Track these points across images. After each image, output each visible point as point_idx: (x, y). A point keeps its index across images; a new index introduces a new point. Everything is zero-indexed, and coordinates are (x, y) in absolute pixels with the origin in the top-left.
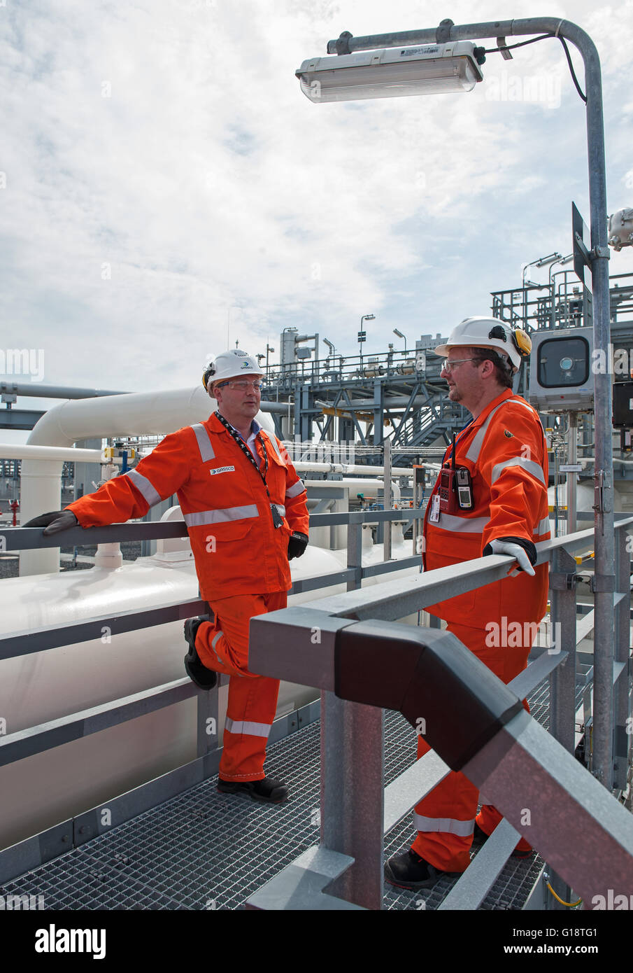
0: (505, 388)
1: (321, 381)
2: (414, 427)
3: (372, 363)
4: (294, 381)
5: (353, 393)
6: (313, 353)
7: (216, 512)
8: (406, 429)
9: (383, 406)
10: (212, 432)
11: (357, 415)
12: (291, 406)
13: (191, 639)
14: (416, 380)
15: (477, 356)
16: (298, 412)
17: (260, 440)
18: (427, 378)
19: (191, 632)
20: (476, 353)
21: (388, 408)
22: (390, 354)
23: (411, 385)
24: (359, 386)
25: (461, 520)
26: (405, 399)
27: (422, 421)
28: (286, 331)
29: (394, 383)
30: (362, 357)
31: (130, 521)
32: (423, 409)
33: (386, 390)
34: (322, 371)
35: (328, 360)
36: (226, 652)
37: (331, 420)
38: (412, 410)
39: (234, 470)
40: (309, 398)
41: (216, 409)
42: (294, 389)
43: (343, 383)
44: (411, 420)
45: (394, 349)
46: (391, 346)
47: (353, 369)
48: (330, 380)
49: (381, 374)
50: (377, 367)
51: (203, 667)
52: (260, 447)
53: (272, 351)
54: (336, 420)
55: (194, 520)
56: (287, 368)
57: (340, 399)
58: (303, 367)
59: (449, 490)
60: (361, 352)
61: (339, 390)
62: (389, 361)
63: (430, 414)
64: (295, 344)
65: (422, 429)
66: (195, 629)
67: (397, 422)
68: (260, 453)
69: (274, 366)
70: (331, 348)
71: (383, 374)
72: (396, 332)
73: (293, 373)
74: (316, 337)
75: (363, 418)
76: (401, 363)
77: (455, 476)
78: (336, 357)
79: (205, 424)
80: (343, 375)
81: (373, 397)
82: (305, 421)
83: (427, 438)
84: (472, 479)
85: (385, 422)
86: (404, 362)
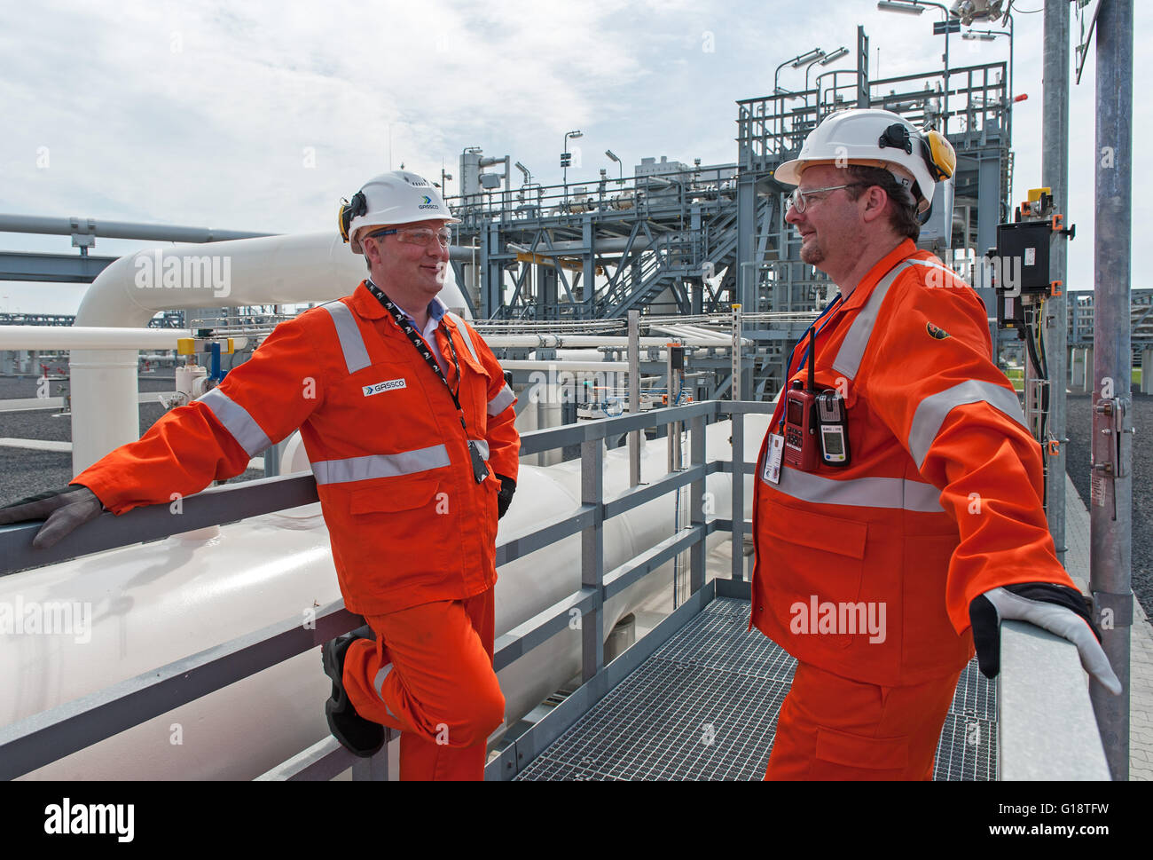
0: (901, 239)
1: (514, 218)
2: (632, 278)
3: (578, 194)
4: (480, 218)
5: (556, 234)
6: (503, 181)
7: (375, 459)
8: (624, 279)
9: (594, 250)
10: (363, 319)
11: (561, 262)
12: (476, 250)
13: (334, 672)
14: (636, 216)
15: (856, 180)
16: (485, 258)
17: (444, 331)
18: (650, 213)
19: (335, 663)
20: (855, 176)
21: (599, 252)
22: (603, 183)
23: (628, 223)
24: (563, 224)
25: (825, 483)
26: (622, 241)
27: (643, 270)
28: (467, 152)
29: (607, 220)
30: (566, 187)
31: (212, 488)
32: (645, 253)
33: (598, 230)
34: (515, 205)
35: (522, 191)
36: (404, 706)
37: (527, 269)
38: (630, 254)
39: (405, 386)
40: (499, 241)
41: (368, 275)
42: (478, 229)
43: (542, 221)
44: (630, 267)
45: (608, 175)
46: (603, 172)
47: (556, 202)
48: (525, 217)
49: (591, 209)
50: (586, 199)
51: (359, 718)
52: (444, 342)
53: (450, 178)
54: (534, 268)
55: (332, 472)
56: (470, 201)
57: (538, 242)
58: (490, 199)
59: (804, 430)
60: (565, 179)
61: (538, 230)
62: (602, 192)
63: (654, 260)
64: (479, 169)
65: (643, 280)
66: (341, 655)
67: (612, 270)
68: (446, 354)
69: (452, 198)
70: (526, 175)
71: (593, 209)
72: (609, 154)
73: (477, 208)
74: (506, 160)
75: (569, 265)
76: (616, 194)
77: (814, 406)
78: (532, 187)
79: (350, 303)
80: (542, 210)
81: (581, 239)
82: (495, 270)
83: (650, 290)
84: (846, 410)
85: (597, 270)
86: (619, 193)
